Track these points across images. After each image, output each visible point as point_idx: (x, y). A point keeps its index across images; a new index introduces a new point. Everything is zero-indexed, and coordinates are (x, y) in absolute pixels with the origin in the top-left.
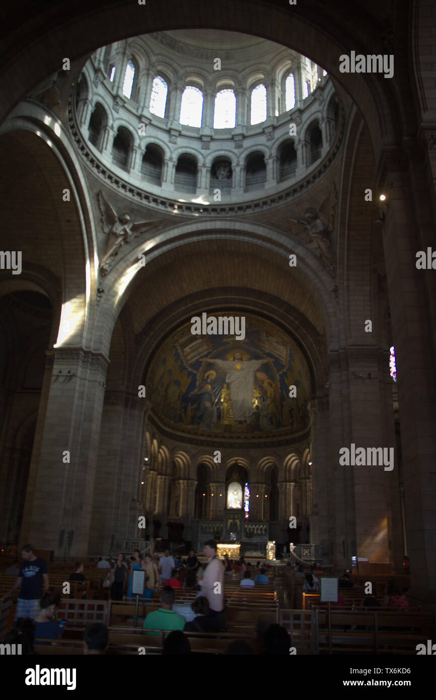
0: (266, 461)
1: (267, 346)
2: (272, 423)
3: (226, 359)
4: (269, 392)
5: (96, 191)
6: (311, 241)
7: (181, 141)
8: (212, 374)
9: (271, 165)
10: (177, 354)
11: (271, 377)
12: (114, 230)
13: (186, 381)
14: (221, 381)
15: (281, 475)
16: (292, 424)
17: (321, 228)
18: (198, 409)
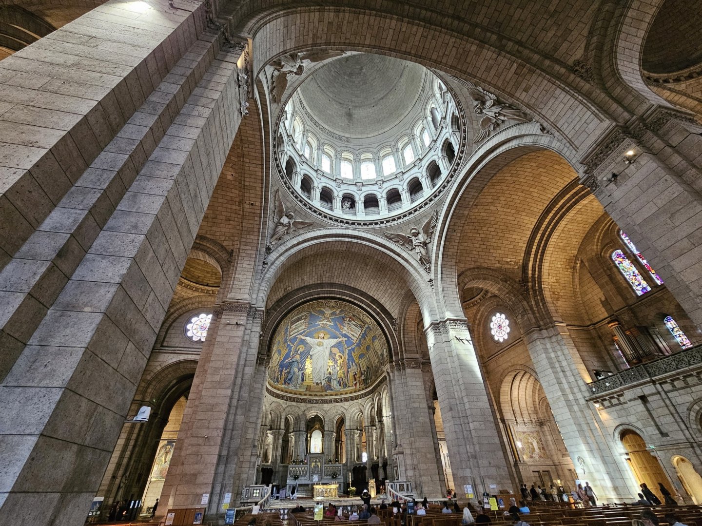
1: (346, 328)
2: (340, 385)
3: (312, 337)
4: (339, 362)
8: (302, 349)
9: (382, 203)
10: (287, 329)
11: (342, 352)
12: (282, 221)
13: (285, 352)
15: (347, 424)
16: (356, 384)
17: (422, 240)
18: (289, 373)
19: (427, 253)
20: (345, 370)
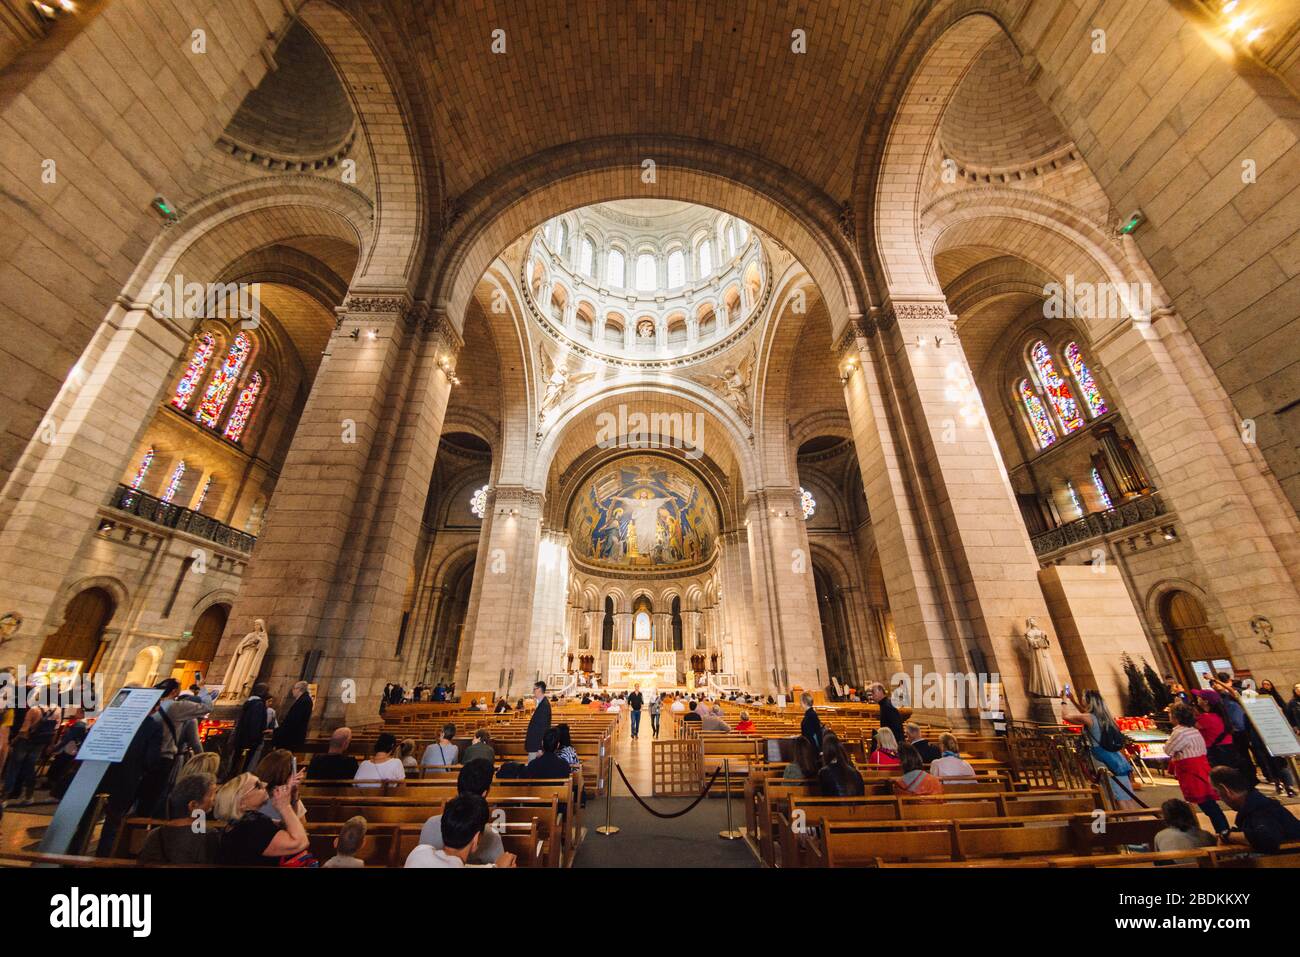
0: (669, 592)
1: (673, 486)
2: (674, 556)
3: (632, 497)
4: (670, 528)
5: (538, 343)
6: (728, 395)
7: (609, 300)
8: (620, 512)
9: (692, 328)
10: (593, 492)
11: (673, 514)
12: (552, 380)
13: (596, 518)
14: (628, 517)
15: (683, 606)
16: (693, 556)
17: (739, 383)
18: (606, 543)
19: (746, 400)
20: (679, 537)
